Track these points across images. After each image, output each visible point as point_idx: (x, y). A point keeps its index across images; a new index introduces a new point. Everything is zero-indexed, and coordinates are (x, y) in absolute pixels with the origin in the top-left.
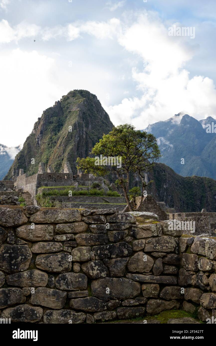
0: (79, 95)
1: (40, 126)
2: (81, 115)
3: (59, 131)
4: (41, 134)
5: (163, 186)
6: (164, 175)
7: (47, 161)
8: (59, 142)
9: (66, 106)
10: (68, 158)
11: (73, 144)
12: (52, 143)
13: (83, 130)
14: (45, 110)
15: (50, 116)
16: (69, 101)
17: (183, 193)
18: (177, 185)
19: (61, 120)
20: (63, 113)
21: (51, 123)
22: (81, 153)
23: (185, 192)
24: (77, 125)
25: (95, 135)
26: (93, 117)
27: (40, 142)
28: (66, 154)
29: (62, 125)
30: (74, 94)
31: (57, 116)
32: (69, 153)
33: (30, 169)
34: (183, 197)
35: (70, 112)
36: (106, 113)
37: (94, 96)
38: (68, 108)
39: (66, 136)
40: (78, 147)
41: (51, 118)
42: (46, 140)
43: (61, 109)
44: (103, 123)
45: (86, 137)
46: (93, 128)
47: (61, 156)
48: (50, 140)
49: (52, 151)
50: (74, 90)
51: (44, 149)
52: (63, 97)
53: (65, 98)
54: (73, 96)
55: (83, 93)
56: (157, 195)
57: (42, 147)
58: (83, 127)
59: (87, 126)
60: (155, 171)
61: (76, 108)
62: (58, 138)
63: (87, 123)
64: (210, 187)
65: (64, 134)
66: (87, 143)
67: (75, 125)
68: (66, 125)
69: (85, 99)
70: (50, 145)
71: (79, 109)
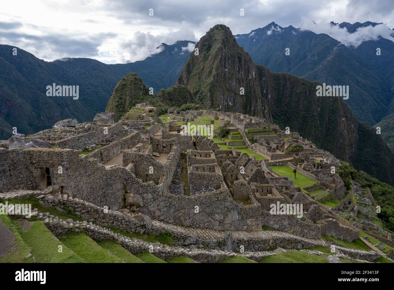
0: (220, 28)
2: (222, 42)
3: (209, 50)
4: (199, 51)
5: (263, 79)
6: (264, 72)
7: (204, 68)
8: (210, 57)
9: (213, 35)
10: (216, 68)
11: (218, 60)
12: (206, 58)
14: (201, 38)
15: (204, 41)
16: (214, 32)
17: (274, 82)
18: (270, 78)
19: (210, 44)
20: (211, 40)
21: (204, 45)
22: (222, 64)
23: (275, 82)
25: (229, 54)
26: (228, 42)
27: (198, 56)
28: (215, 66)
29: (211, 47)
30: (218, 27)
31: (208, 41)
33: (194, 72)
34: (273, 85)
35: (215, 39)
37: (228, 28)
39: (214, 55)
40: (221, 61)
41: (205, 43)
42: (202, 56)
43: (210, 36)
44: (233, 45)
45: (225, 55)
46: (228, 49)
47: (211, 66)
48: (204, 56)
49: (206, 63)
50: (217, 25)
51: (201, 60)
52: (211, 29)
53: (212, 30)
54: (217, 29)
55: (223, 27)
56: (259, 84)
58: (223, 50)
59: (225, 49)
60: (259, 70)
61: (219, 36)
62: (209, 55)
63: (225, 47)
64: (289, 79)
65: (213, 53)
66: (225, 59)
67: (219, 48)
68: (213, 47)
69: (223, 31)
70: (204, 59)
71: (221, 38)
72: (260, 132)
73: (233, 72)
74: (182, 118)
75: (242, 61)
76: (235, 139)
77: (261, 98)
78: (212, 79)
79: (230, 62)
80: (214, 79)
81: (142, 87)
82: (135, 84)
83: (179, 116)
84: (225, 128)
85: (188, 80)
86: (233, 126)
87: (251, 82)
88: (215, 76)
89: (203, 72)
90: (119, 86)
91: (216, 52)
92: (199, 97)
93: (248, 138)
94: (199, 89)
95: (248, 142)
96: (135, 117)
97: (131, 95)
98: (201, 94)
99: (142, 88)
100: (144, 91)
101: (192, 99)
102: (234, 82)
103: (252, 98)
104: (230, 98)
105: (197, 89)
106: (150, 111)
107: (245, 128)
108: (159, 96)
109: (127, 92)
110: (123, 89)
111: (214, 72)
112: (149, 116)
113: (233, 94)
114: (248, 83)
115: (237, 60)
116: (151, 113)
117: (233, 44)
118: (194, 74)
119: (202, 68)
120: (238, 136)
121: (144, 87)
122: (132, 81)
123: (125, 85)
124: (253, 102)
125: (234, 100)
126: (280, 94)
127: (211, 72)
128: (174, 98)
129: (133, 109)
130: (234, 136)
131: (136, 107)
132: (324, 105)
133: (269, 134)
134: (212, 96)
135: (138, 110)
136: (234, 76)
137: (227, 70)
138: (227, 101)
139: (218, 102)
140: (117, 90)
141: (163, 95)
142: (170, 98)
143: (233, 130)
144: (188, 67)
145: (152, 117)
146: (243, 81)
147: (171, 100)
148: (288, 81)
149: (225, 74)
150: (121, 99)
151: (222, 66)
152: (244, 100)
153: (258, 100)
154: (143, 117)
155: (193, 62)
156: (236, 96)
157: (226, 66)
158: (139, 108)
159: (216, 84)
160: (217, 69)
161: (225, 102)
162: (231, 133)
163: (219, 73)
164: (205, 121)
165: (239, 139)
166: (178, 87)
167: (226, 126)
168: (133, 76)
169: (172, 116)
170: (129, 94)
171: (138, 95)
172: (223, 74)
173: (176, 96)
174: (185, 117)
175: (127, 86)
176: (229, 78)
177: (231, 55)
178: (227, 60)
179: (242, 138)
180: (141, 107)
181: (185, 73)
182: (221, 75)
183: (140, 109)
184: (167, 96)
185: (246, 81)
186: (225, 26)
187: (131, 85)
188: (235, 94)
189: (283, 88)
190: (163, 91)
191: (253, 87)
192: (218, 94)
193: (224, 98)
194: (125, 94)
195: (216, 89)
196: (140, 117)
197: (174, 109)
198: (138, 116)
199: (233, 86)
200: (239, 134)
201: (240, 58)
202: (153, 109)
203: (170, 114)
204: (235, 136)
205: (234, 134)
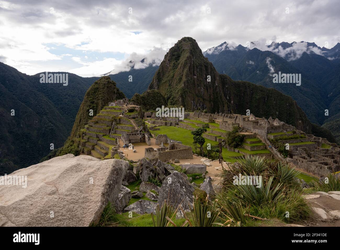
0: (187, 40)
1: (168, 57)
2: (190, 51)
3: (178, 60)
4: (168, 61)
5: (225, 86)
6: (226, 80)
7: (174, 76)
8: (180, 66)
9: (181, 46)
11: (188, 67)
12: (175, 67)
13: (192, 60)
14: (170, 48)
15: (173, 52)
16: (182, 43)
17: (235, 89)
18: (232, 86)
19: (179, 54)
20: (179, 50)
21: (174, 55)
22: (191, 72)
24: (189, 57)
25: (197, 62)
26: (195, 52)
27: (168, 66)
29: (180, 57)
30: (185, 39)
31: (176, 52)
32: (186, 73)
33: (164, 79)
34: (235, 91)
35: (183, 50)
36: (200, 49)
37: (195, 40)
38: (182, 47)
39: (183, 63)
40: (190, 69)
41: (174, 53)
42: (172, 65)
43: (179, 47)
45: (193, 64)
46: (195, 58)
47: (181, 74)
48: (174, 64)
49: (176, 71)
50: (185, 37)
51: (170, 69)
52: (178, 41)
53: (180, 42)
54: (184, 41)
55: (189, 39)
57: (170, 68)
60: (222, 78)
61: (187, 47)
62: (179, 64)
63: (193, 56)
64: (249, 87)
65: (182, 62)
66: (194, 67)
67: (188, 57)
68: (182, 57)
69: (191, 42)
70: (174, 67)
71: (189, 48)
72: (291, 138)
73: (201, 79)
74: (164, 121)
75: (209, 70)
76: (255, 149)
77: (227, 103)
78: (183, 85)
79: (198, 70)
80: (185, 85)
81: (115, 90)
82: (108, 87)
83: (159, 119)
84: (237, 134)
85: (158, 87)
86: (246, 131)
87: (217, 88)
88: (185, 82)
89: (173, 79)
90: (92, 90)
91: (185, 61)
92: (171, 102)
93: (275, 148)
94: (170, 95)
95: (278, 154)
96: (108, 120)
97: (103, 99)
98: (173, 99)
99: (116, 92)
100: (118, 95)
101: (165, 103)
102: (203, 89)
103: (219, 103)
104: (199, 104)
105: (168, 95)
106: (131, 111)
107: (267, 134)
108: (133, 101)
109: (100, 96)
110: (95, 92)
111: (184, 79)
112: (129, 118)
113: (201, 100)
114: (215, 89)
115: (204, 68)
116: (132, 114)
117: (199, 54)
118: (165, 81)
119: (172, 76)
120: (260, 146)
121: (118, 90)
122: (105, 84)
123: (98, 89)
124: (221, 107)
125: (203, 105)
126: (241, 100)
127: (180, 79)
128: (148, 103)
129: (106, 109)
130: (254, 145)
131: (110, 106)
132: (282, 109)
133: (302, 142)
134: (184, 101)
135: (113, 110)
136: (202, 83)
137: (195, 77)
138: (197, 106)
139: (189, 107)
140: (88, 94)
141: (137, 99)
142: (144, 103)
143: (250, 137)
144: (158, 75)
145: (133, 119)
146: (210, 88)
147: (146, 104)
148: (248, 88)
149: (194, 81)
150: (93, 103)
151: (191, 73)
152: (211, 105)
153: (225, 105)
154: (120, 119)
155: (163, 70)
156: (204, 101)
157: (195, 74)
158: (114, 107)
159: (187, 89)
160: (187, 76)
161: (195, 107)
162: (249, 141)
163: (189, 80)
164: (196, 125)
165: (262, 150)
166: (151, 91)
167: (237, 131)
168: (106, 79)
169: (151, 120)
170: (101, 98)
171: (112, 99)
172: (192, 81)
173: (150, 100)
174: (167, 121)
175: (99, 89)
176: (198, 85)
177: (199, 63)
178: (195, 68)
179: (266, 148)
180: (116, 106)
181: (156, 81)
182: (191, 82)
183: (115, 109)
184: (141, 100)
185: (213, 88)
186: (192, 38)
187: (103, 88)
188: (204, 100)
189: (244, 94)
190: (136, 96)
191: (220, 92)
192: (189, 99)
193: (194, 104)
194: (98, 97)
195: (187, 95)
196: (115, 120)
197: (151, 113)
198: (112, 118)
199: (202, 92)
200: (260, 142)
201: (207, 67)
202: (135, 107)
203: (148, 118)
204: (257, 146)
205: (253, 143)
